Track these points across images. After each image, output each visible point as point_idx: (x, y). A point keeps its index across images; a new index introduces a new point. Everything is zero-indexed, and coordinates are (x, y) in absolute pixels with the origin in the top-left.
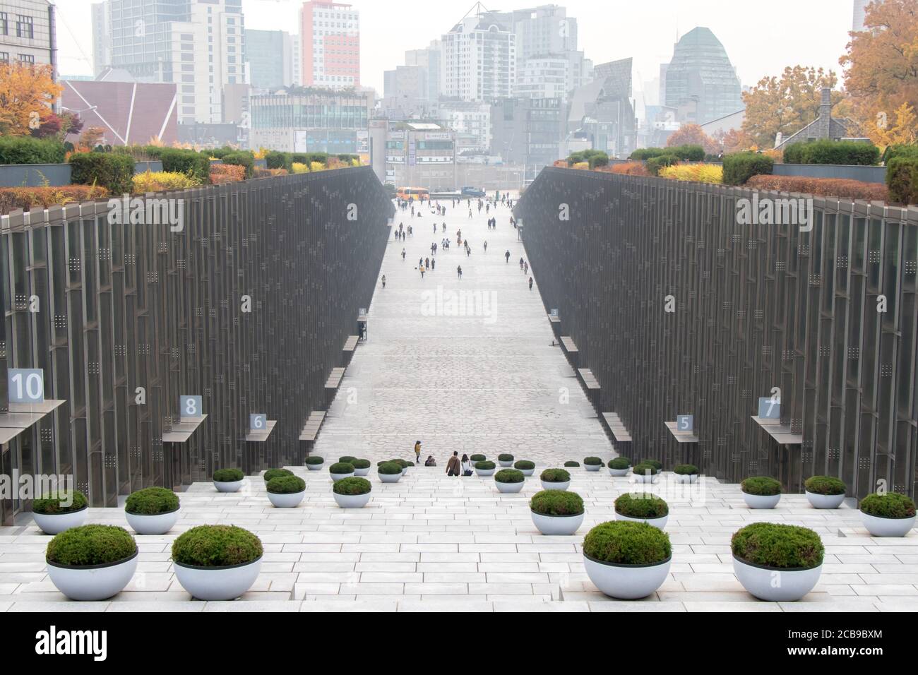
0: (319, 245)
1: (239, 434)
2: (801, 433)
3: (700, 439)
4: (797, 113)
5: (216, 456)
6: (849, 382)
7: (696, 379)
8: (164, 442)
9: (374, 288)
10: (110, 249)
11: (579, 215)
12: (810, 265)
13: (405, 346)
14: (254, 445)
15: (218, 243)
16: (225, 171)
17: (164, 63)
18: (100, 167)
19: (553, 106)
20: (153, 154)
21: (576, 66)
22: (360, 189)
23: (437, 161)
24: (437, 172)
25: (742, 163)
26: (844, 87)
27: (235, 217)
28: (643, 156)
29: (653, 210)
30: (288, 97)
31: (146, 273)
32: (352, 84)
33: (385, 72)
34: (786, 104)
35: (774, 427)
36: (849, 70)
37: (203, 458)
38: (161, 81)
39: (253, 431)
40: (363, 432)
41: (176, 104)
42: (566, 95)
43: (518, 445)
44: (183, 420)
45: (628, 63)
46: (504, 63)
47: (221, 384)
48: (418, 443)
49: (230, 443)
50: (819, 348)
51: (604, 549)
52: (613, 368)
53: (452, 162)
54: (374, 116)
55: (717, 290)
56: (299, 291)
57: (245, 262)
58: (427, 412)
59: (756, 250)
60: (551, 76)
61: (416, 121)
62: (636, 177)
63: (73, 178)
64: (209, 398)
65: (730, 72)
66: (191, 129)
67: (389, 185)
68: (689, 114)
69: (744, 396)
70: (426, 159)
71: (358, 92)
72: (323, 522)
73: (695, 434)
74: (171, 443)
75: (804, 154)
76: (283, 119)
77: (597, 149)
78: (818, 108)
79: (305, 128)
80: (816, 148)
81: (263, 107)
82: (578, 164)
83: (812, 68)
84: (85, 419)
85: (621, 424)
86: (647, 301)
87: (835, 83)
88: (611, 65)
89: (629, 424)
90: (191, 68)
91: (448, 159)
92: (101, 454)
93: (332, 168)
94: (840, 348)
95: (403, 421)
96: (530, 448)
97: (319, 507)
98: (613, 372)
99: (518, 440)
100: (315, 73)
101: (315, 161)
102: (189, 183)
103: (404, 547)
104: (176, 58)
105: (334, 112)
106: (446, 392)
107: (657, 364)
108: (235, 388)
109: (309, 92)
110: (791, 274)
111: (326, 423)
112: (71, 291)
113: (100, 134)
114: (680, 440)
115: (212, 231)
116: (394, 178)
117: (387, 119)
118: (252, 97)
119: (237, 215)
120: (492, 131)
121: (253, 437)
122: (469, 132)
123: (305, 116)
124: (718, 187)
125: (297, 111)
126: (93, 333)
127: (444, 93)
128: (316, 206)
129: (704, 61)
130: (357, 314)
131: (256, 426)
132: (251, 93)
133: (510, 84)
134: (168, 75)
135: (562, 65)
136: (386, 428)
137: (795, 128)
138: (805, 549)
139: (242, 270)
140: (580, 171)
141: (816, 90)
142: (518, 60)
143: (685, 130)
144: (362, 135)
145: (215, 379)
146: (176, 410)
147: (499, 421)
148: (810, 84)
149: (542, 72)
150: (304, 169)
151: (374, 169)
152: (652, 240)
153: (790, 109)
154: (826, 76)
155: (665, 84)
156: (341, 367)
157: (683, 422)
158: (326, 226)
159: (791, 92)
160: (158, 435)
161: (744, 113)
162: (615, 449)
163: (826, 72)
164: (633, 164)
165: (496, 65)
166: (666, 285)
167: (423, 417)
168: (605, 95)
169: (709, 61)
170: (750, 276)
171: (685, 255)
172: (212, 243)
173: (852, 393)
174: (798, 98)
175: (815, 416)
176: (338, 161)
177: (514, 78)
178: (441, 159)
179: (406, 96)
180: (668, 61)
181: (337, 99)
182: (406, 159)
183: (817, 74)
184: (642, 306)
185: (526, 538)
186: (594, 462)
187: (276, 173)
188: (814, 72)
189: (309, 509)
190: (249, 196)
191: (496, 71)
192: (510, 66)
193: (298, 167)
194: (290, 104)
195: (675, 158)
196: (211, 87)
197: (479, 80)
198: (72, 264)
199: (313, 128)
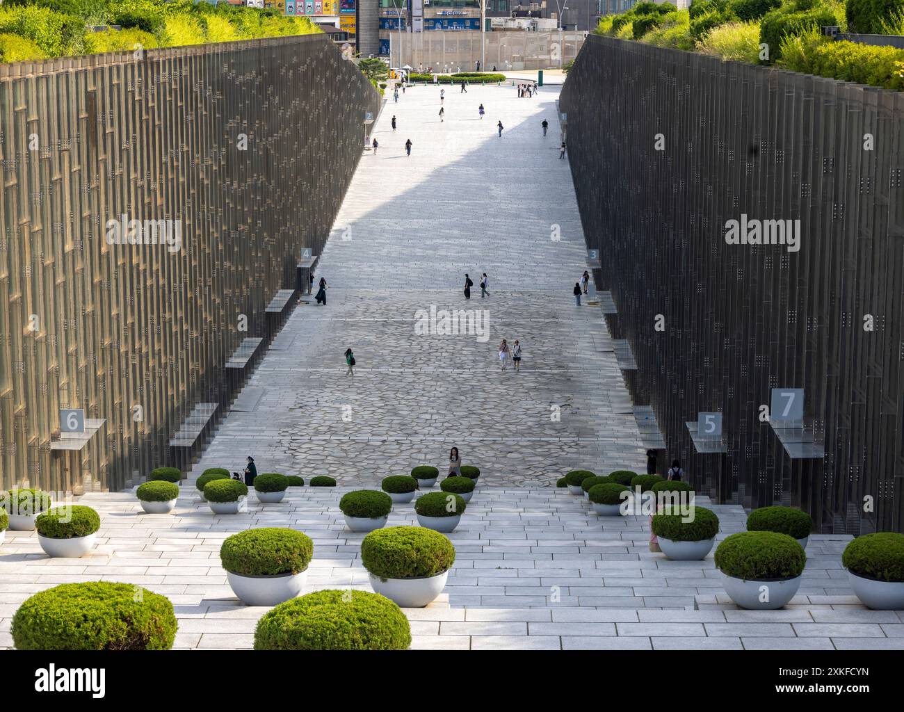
2: (823, 443)
3: (728, 448)
7: (726, 358)
29: (687, 102)
35: (793, 432)
39: (64, 435)
73: (724, 441)
85: (657, 423)
86: (681, 240)
89: (664, 422)
111: (229, 419)
114: (699, 450)
130: (296, 257)
131: (69, 425)
140: (619, 42)
152: (687, 149)
157: (707, 422)
171: (718, 172)
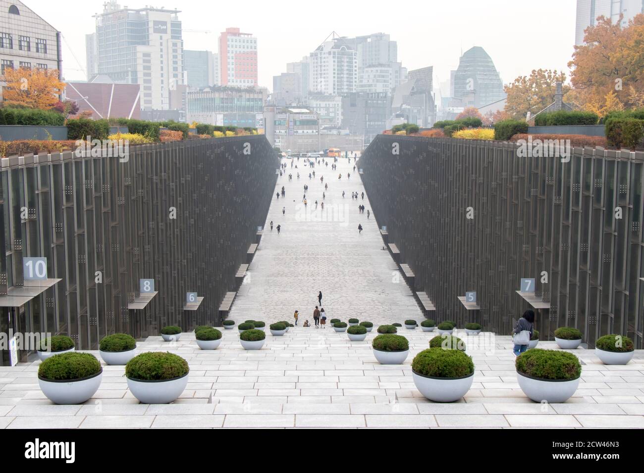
0: (231, 184)
1: (179, 305)
2: (549, 302)
3: (481, 307)
4: (540, 100)
5: (164, 319)
6: (581, 267)
7: (478, 269)
8: (130, 309)
9: (267, 214)
10: (93, 181)
11: (400, 165)
12: (554, 190)
13: (287, 251)
14: (189, 313)
15: (165, 180)
16: (170, 135)
17: (132, 72)
18: (86, 128)
19: (382, 97)
20: (123, 123)
21: (396, 72)
22: (258, 149)
23: (307, 132)
24: (307, 140)
25: (507, 126)
26: (571, 83)
27: (176, 163)
28: (441, 125)
29: (448, 159)
30: (212, 92)
31: (117, 198)
32: (253, 84)
33: (274, 77)
34: (533, 94)
35: (531, 298)
36: (574, 71)
37: (155, 320)
38: (130, 82)
39: (188, 304)
40: (261, 306)
41: (140, 97)
42: (390, 91)
43: (361, 313)
44: (142, 295)
45: (429, 70)
46: (350, 70)
47: (167, 273)
48: (296, 312)
49: (173, 311)
50: (561, 245)
51: (427, 367)
52: (423, 263)
53: (317, 133)
54: (267, 104)
55: (492, 209)
56: (218, 214)
57: (183, 193)
58: (302, 292)
59: (517, 182)
60: (380, 79)
61: (294, 107)
62: (437, 138)
63: (69, 136)
64: (159, 281)
65: (496, 75)
66: (149, 113)
67: (277, 148)
68: (470, 102)
69: (510, 278)
70: (300, 131)
71: (257, 89)
72: (233, 359)
73: (478, 304)
74: (134, 310)
75: (548, 120)
76: (209, 106)
77: (411, 122)
78: (554, 96)
79: (222, 113)
80: (557, 116)
81: (195, 99)
82: (399, 132)
83: (550, 71)
84: (76, 293)
85: (429, 299)
86: (445, 219)
87: (565, 80)
88: (419, 71)
89: (434, 298)
90: (149, 75)
91: (315, 131)
92: (87, 316)
93: (240, 135)
94: (575, 245)
95: (286, 299)
96: (369, 315)
97: (231, 349)
98: (423, 265)
99: (361, 310)
100: (229, 78)
101: (229, 131)
102: (145, 141)
103: (288, 373)
104: (140, 68)
105: (241, 101)
106: (314, 280)
107: (452, 259)
108: (176, 275)
109: (225, 89)
110: (541, 197)
111: (236, 299)
112: (66, 208)
113: (90, 115)
114: (468, 308)
115: (161, 172)
116: (280, 144)
117: (275, 106)
118: (188, 93)
119: (178, 162)
120: (343, 114)
121: (188, 307)
122: (328, 114)
123: (222, 105)
124: (491, 142)
125: (217, 102)
126: (81, 236)
127: (312, 90)
128: (229, 159)
129: (478, 68)
130: (256, 230)
131: (191, 300)
132: (188, 91)
133: (354, 84)
134: (135, 79)
135: (387, 71)
136: (275, 303)
137: (539, 109)
138: (568, 366)
139: (181, 198)
140: (400, 136)
141: (552, 85)
142: (359, 68)
143: (468, 112)
144: (259, 116)
145: (163, 269)
146: (137, 289)
147: (349, 298)
148: (548, 80)
149: (375, 76)
150: (222, 135)
151: (267, 137)
152: (448, 179)
153: (535, 97)
154: (559, 75)
155: (454, 84)
156: (246, 263)
157: (470, 296)
158: (236, 172)
159: (536, 86)
160: (125, 304)
161: (506, 100)
162: (424, 315)
163: (559, 73)
164: (435, 131)
165: (345, 72)
166: (457, 208)
167: (299, 296)
168: (415, 90)
169: (482, 68)
170: (514, 199)
171: (470, 188)
172: (161, 180)
173: (583, 274)
174: (541, 90)
175: (559, 290)
176: (243, 131)
177: (357, 80)
178: (310, 131)
179: (287, 92)
180: (456, 69)
181: (243, 94)
182: (288, 132)
183: (553, 74)
184: (441, 222)
185: (370, 367)
186: (411, 323)
187: (203, 137)
188: (551, 73)
189: (224, 351)
190: (185, 151)
191: (345, 76)
192: (354, 72)
193: (218, 134)
194: (213, 97)
195: (463, 125)
196: (162, 87)
197: (334, 81)
198: (67, 190)
199: (227, 113)
